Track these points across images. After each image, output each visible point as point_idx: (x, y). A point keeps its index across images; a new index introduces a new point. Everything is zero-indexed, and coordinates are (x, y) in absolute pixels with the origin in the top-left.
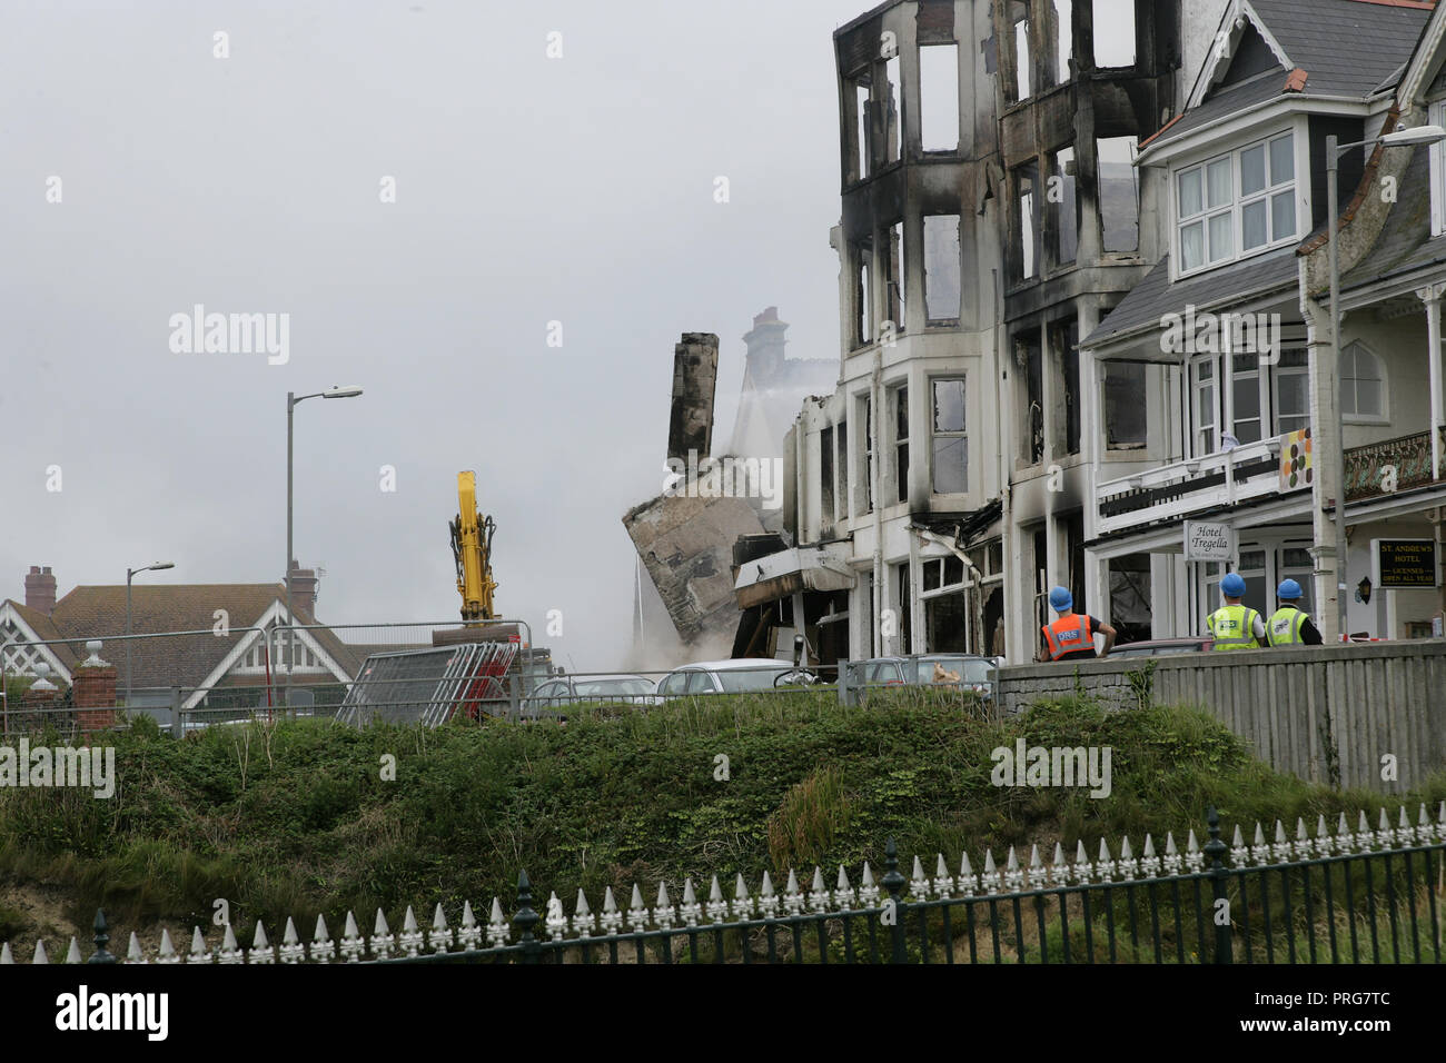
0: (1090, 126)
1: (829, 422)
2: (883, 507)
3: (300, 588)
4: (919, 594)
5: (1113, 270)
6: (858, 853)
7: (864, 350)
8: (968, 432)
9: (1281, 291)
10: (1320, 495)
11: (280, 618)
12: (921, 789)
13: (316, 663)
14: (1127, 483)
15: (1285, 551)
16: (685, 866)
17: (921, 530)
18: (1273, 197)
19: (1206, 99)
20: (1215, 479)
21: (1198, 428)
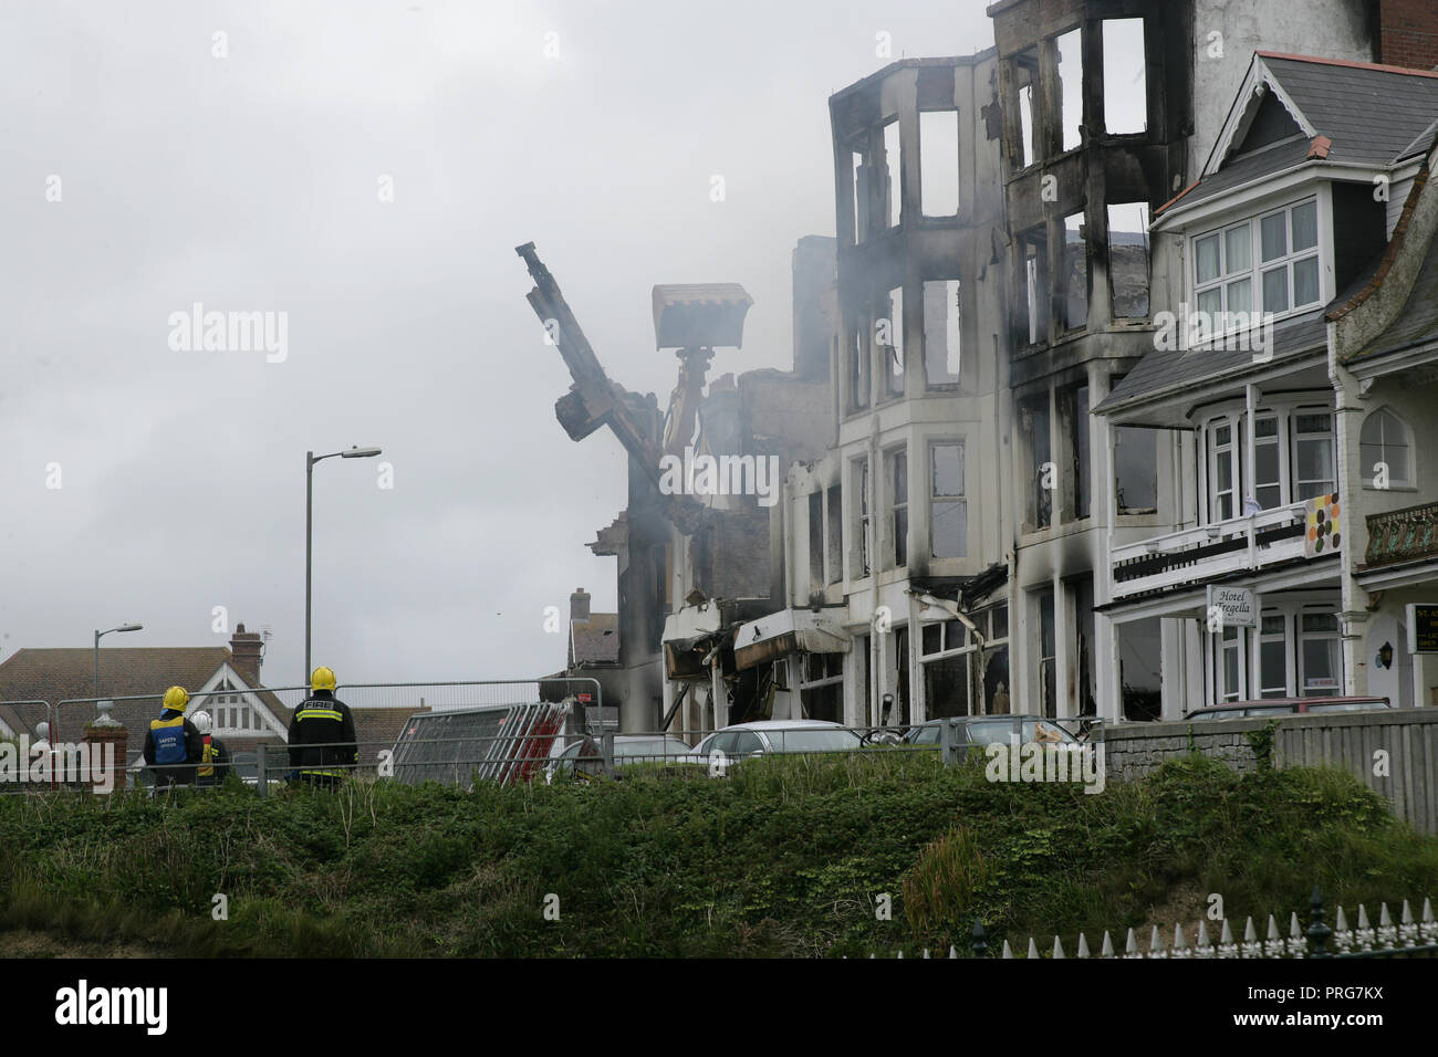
0: (1101, 192)
1: (818, 486)
2: (880, 570)
3: (246, 650)
4: (918, 658)
5: (1125, 336)
6: (997, 913)
7: (861, 414)
8: (967, 496)
9: (1307, 356)
10: (1348, 560)
11: (228, 681)
12: (1057, 848)
13: (263, 727)
14: (1143, 547)
15: (1305, 616)
16: (814, 925)
17: (921, 594)
18: (1295, 263)
19: (1223, 166)
20: (1233, 545)
21: (1215, 493)
